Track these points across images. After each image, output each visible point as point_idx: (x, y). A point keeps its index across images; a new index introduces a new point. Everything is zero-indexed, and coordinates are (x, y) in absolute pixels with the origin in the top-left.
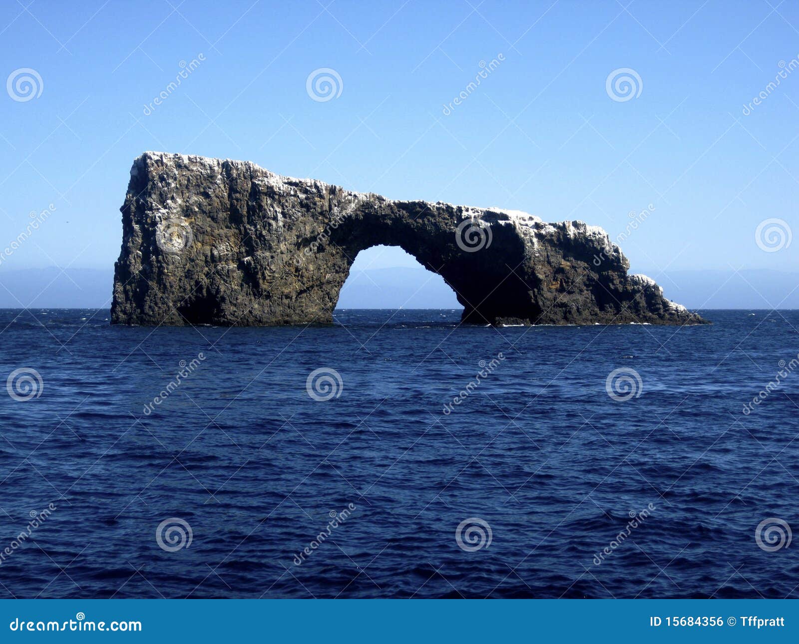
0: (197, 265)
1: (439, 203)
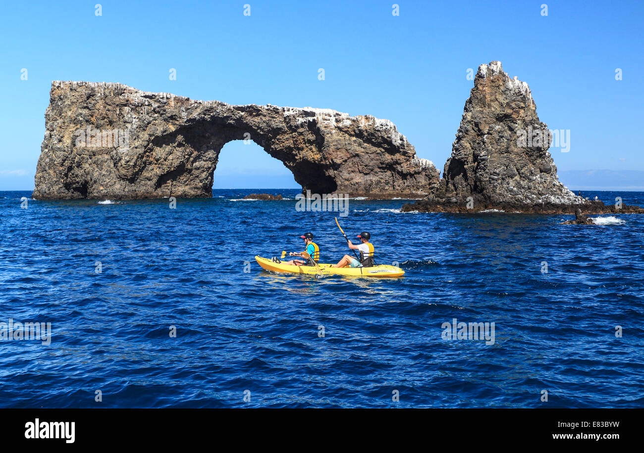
0: (83, 158)
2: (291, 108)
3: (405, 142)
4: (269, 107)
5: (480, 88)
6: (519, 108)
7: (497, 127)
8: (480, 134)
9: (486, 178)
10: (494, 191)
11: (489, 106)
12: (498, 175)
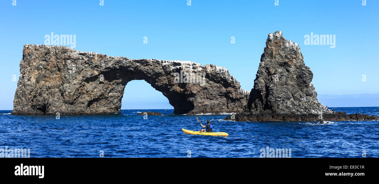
0: (43, 90)
2: (166, 61)
3: (234, 80)
4: (154, 60)
5: (270, 47)
6: (293, 58)
7: (280, 70)
8: (269, 74)
9: (273, 100)
10: (278, 108)
11: (275, 58)
12: (281, 98)
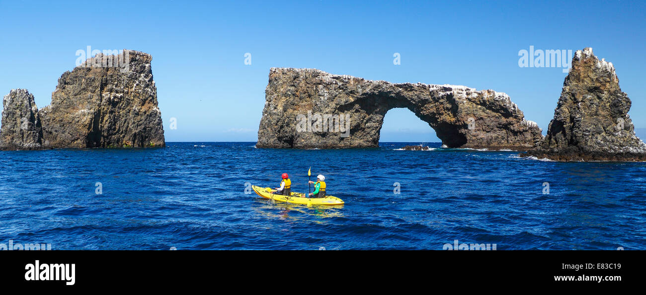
0: (291, 120)
1: (418, 84)
2: (434, 85)
3: (517, 109)
5: (576, 68)
6: (606, 82)
7: (589, 97)
8: (576, 101)
9: (580, 134)
10: (586, 144)
11: (583, 81)
12: (589, 132)
